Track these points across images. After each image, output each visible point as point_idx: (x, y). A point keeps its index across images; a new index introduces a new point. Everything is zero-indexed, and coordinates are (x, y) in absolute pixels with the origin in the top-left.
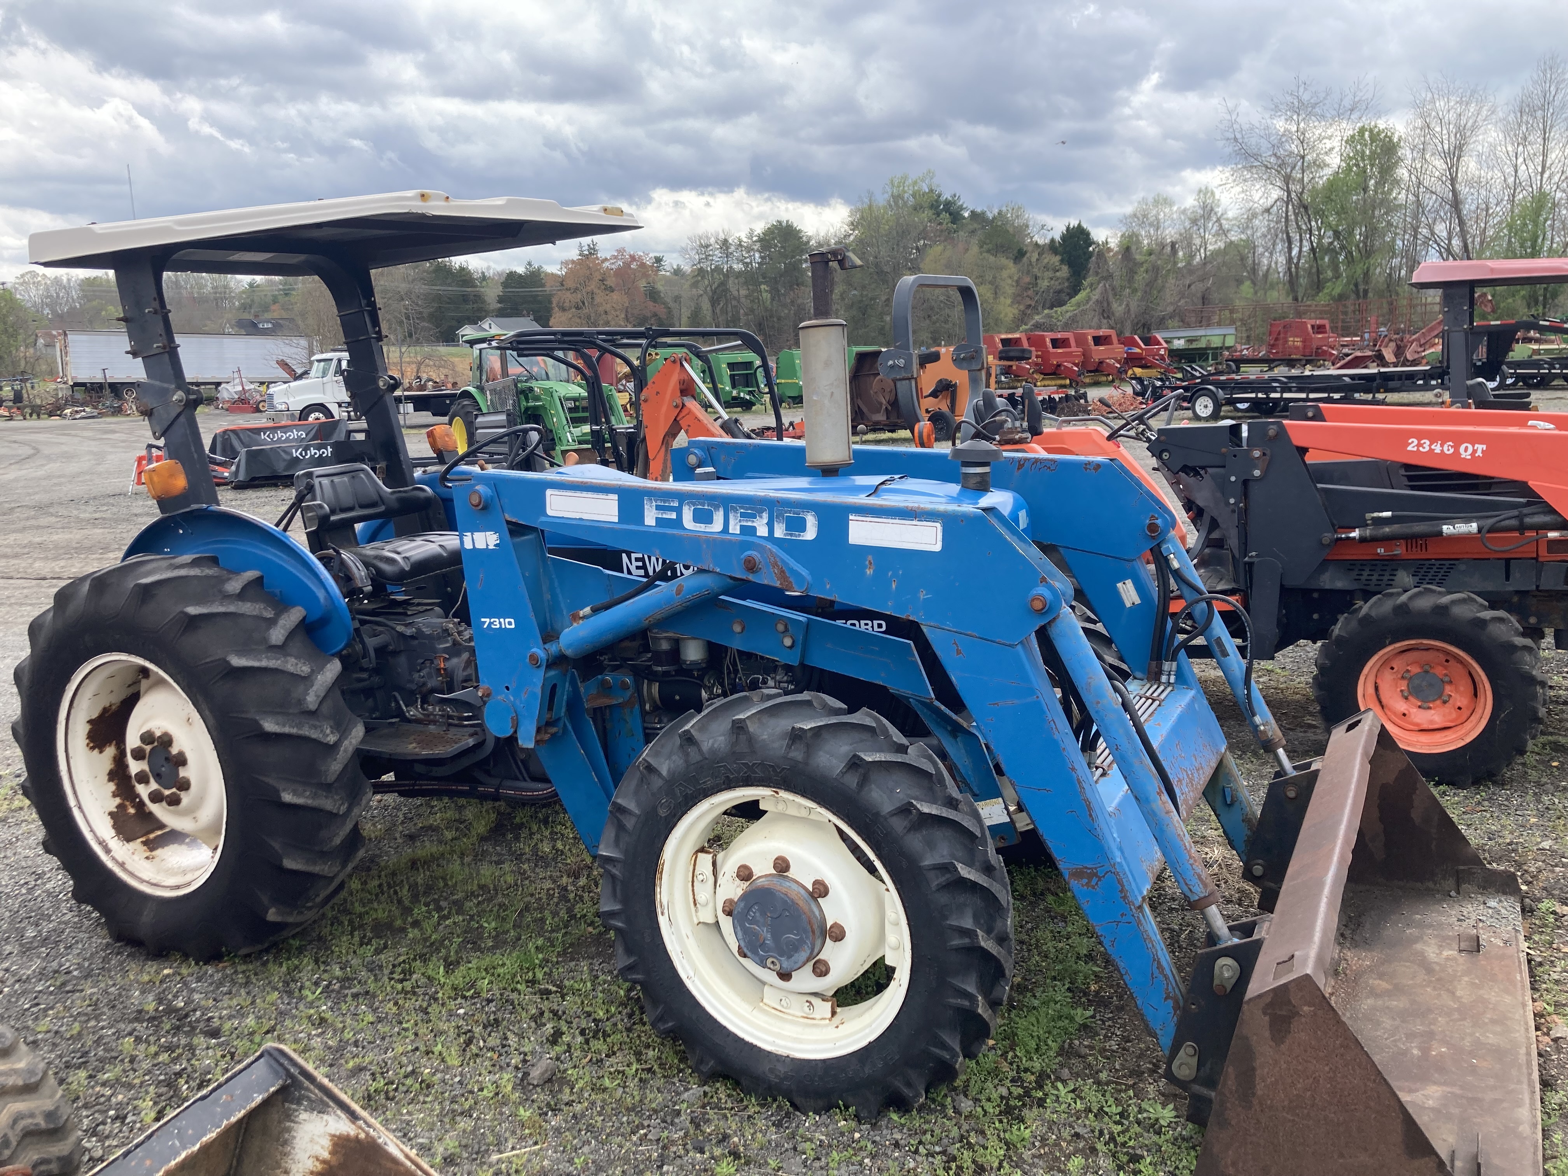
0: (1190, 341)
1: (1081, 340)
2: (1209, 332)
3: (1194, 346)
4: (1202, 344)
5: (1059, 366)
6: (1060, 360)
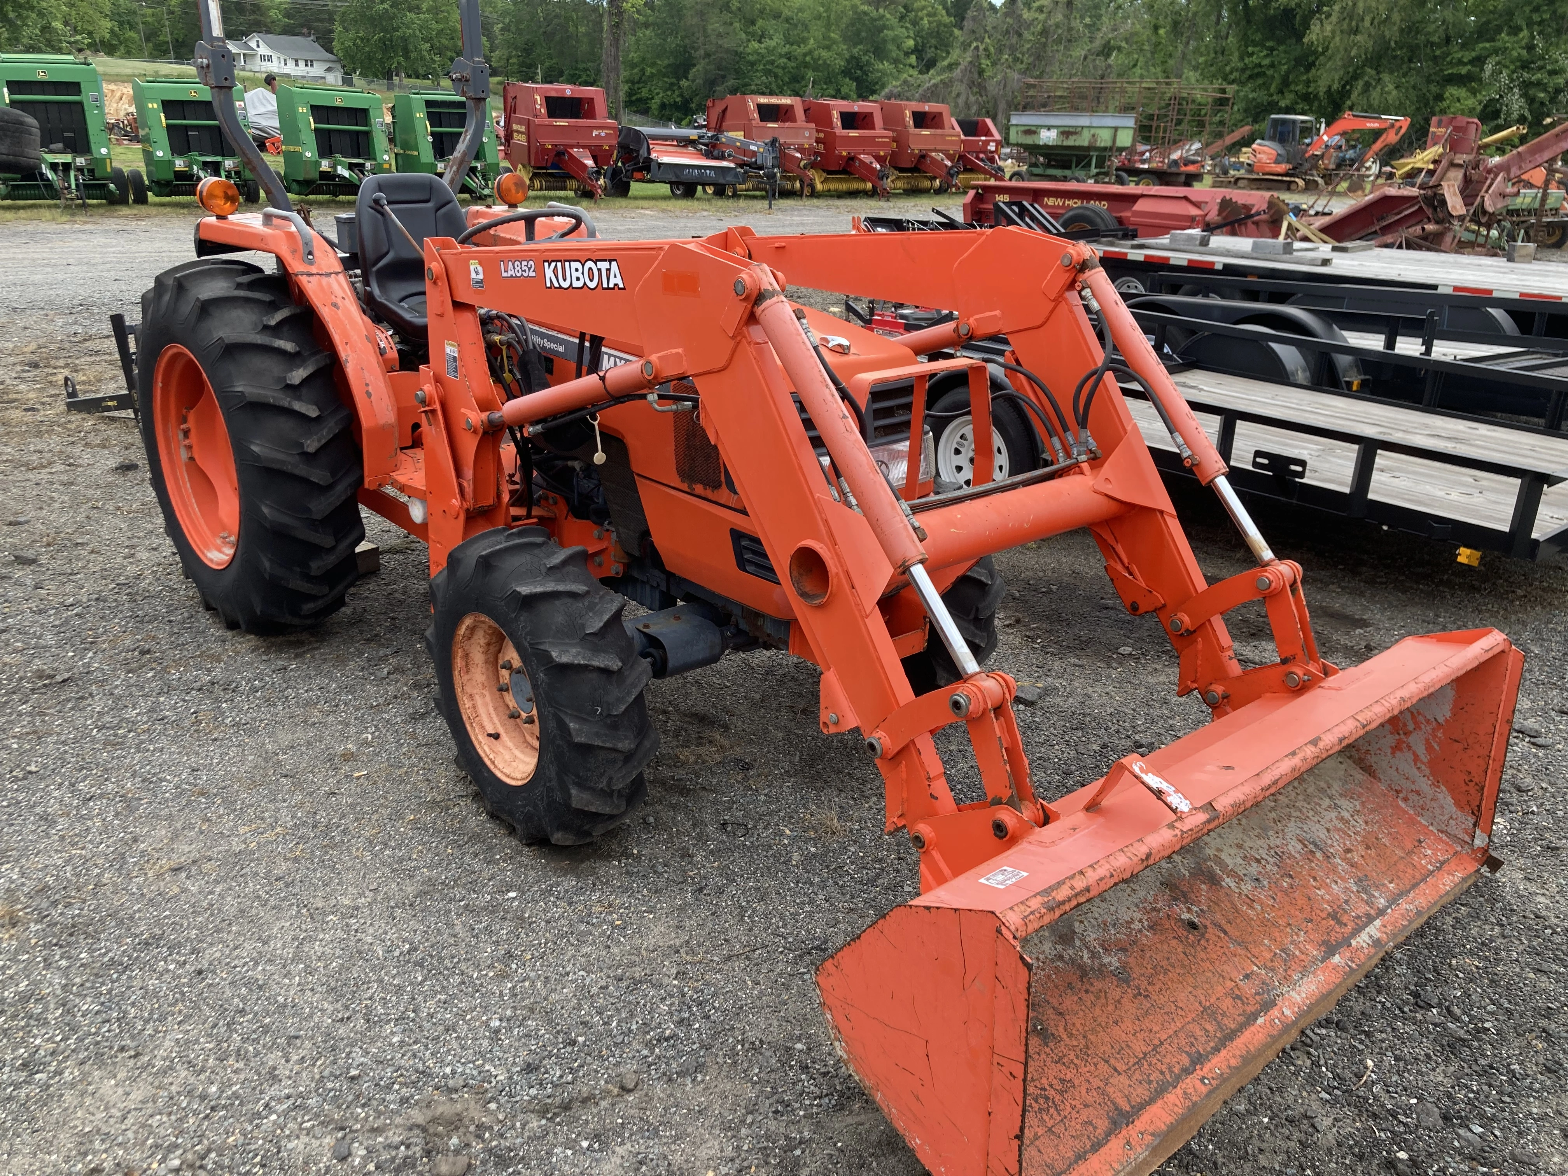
0: (1066, 133)
1: (892, 120)
2: (1096, 121)
3: (1070, 142)
4: (1083, 140)
5: (851, 159)
6: (853, 150)
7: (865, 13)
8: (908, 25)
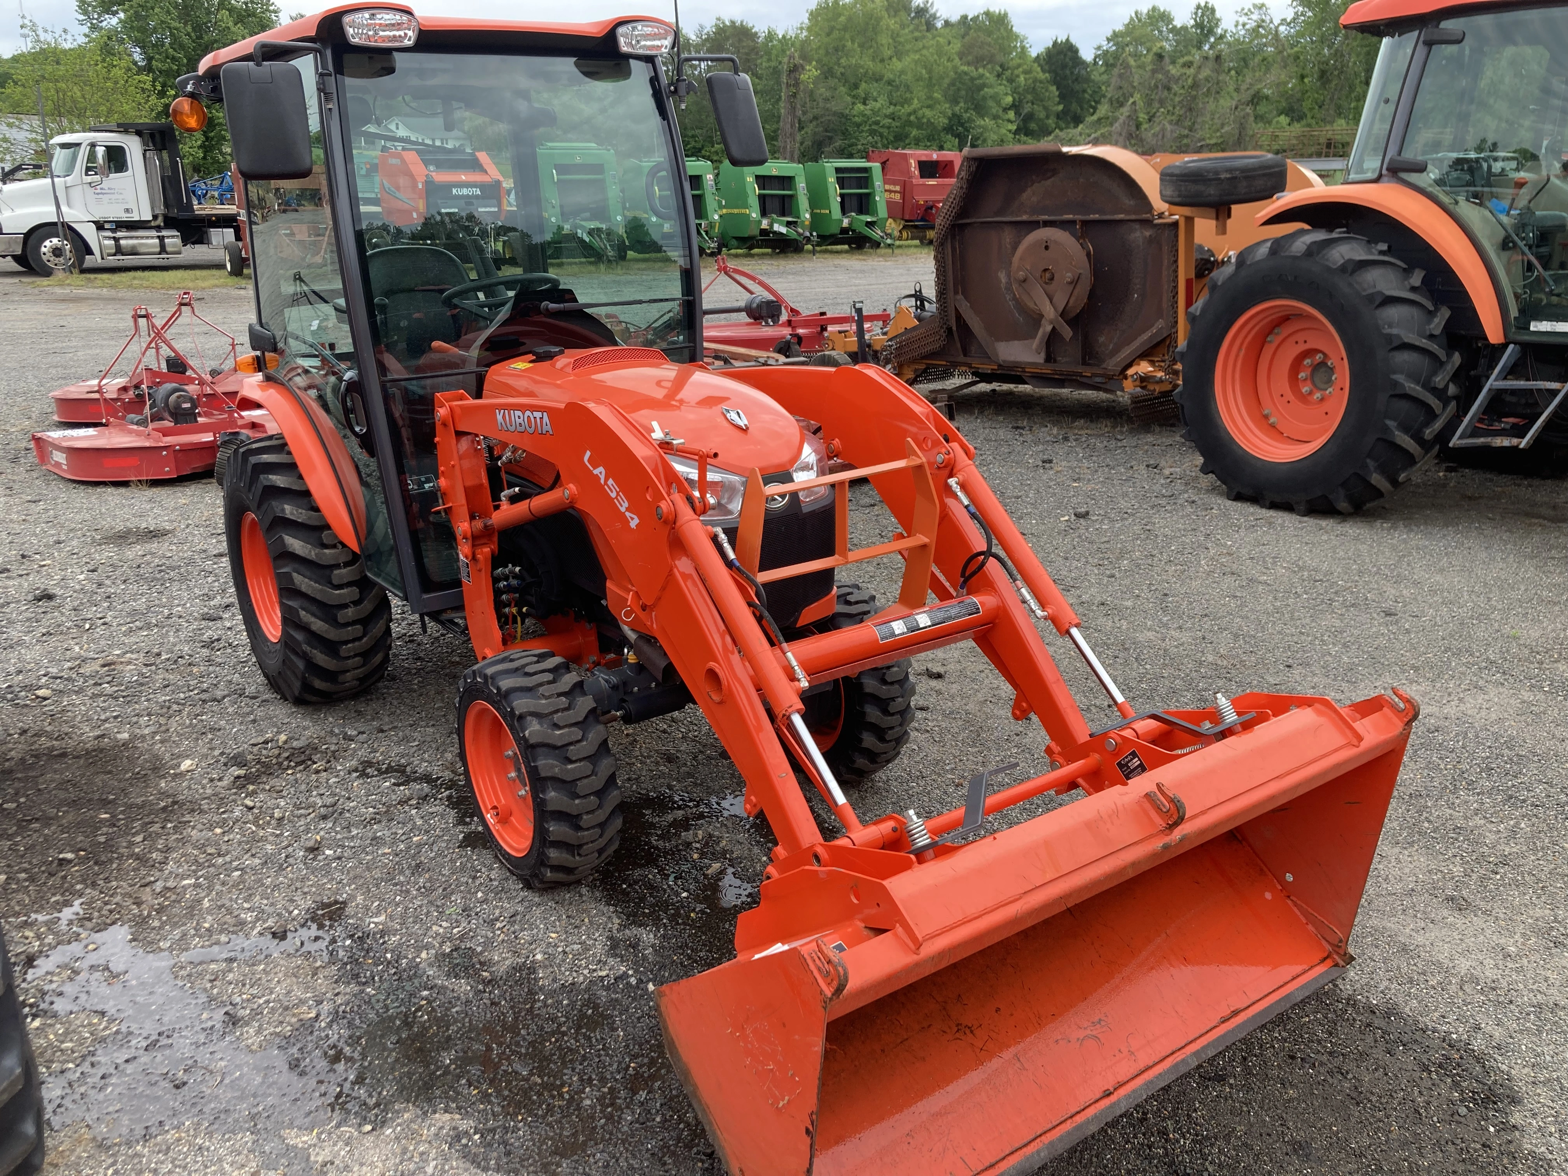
7: (966, 73)
8: (1005, 82)
